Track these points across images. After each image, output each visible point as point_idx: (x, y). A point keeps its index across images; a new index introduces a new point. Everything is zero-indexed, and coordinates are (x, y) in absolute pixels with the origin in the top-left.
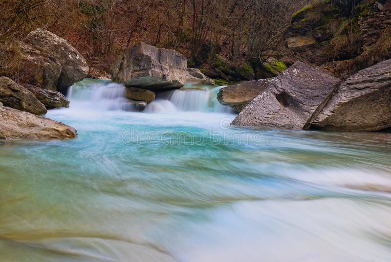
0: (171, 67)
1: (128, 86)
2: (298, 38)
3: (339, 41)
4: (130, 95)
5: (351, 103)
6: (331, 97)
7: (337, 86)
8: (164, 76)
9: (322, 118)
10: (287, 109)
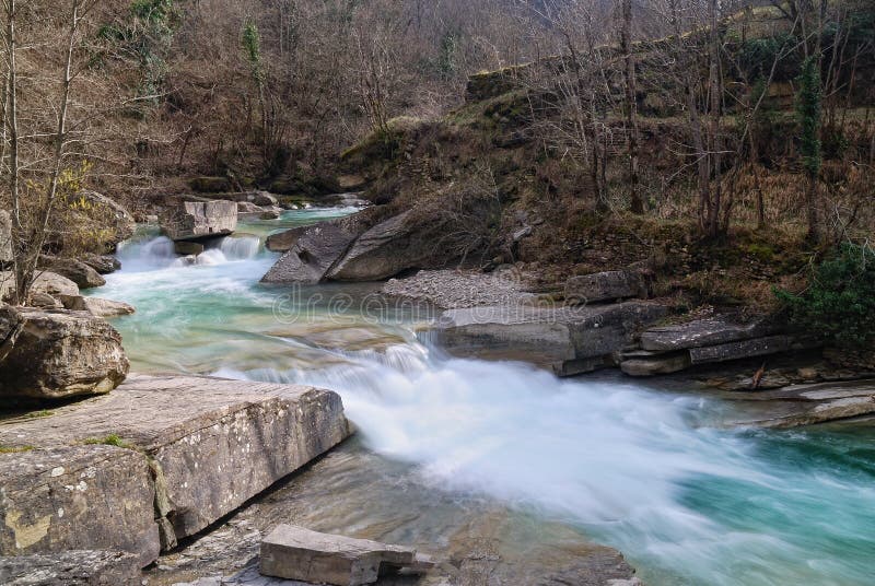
0: (218, 218)
1: (176, 242)
2: (348, 177)
3: (379, 185)
4: (178, 249)
5: (358, 258)
6: (347, 252)
7: (354, 241)
8: (211, 229)
9: (336, 271)
10: (307, 266)
